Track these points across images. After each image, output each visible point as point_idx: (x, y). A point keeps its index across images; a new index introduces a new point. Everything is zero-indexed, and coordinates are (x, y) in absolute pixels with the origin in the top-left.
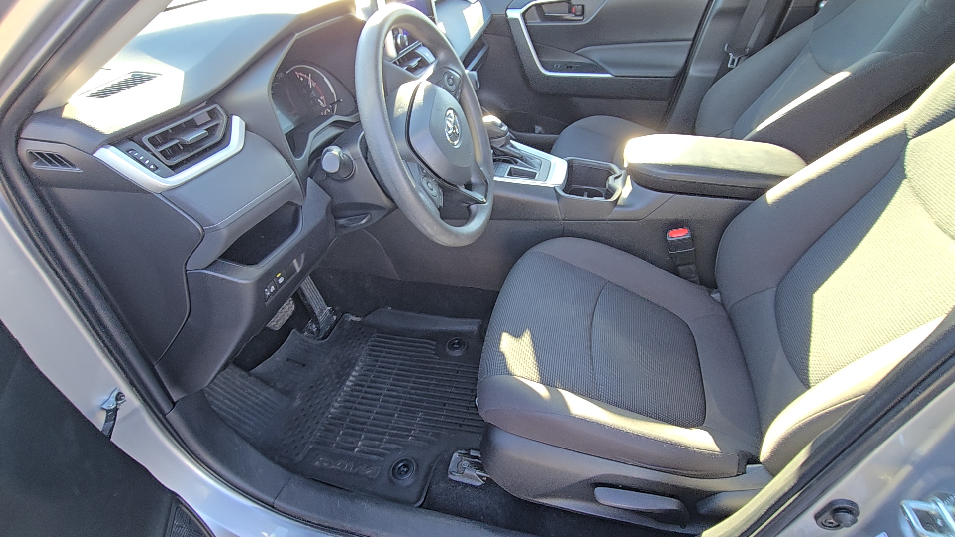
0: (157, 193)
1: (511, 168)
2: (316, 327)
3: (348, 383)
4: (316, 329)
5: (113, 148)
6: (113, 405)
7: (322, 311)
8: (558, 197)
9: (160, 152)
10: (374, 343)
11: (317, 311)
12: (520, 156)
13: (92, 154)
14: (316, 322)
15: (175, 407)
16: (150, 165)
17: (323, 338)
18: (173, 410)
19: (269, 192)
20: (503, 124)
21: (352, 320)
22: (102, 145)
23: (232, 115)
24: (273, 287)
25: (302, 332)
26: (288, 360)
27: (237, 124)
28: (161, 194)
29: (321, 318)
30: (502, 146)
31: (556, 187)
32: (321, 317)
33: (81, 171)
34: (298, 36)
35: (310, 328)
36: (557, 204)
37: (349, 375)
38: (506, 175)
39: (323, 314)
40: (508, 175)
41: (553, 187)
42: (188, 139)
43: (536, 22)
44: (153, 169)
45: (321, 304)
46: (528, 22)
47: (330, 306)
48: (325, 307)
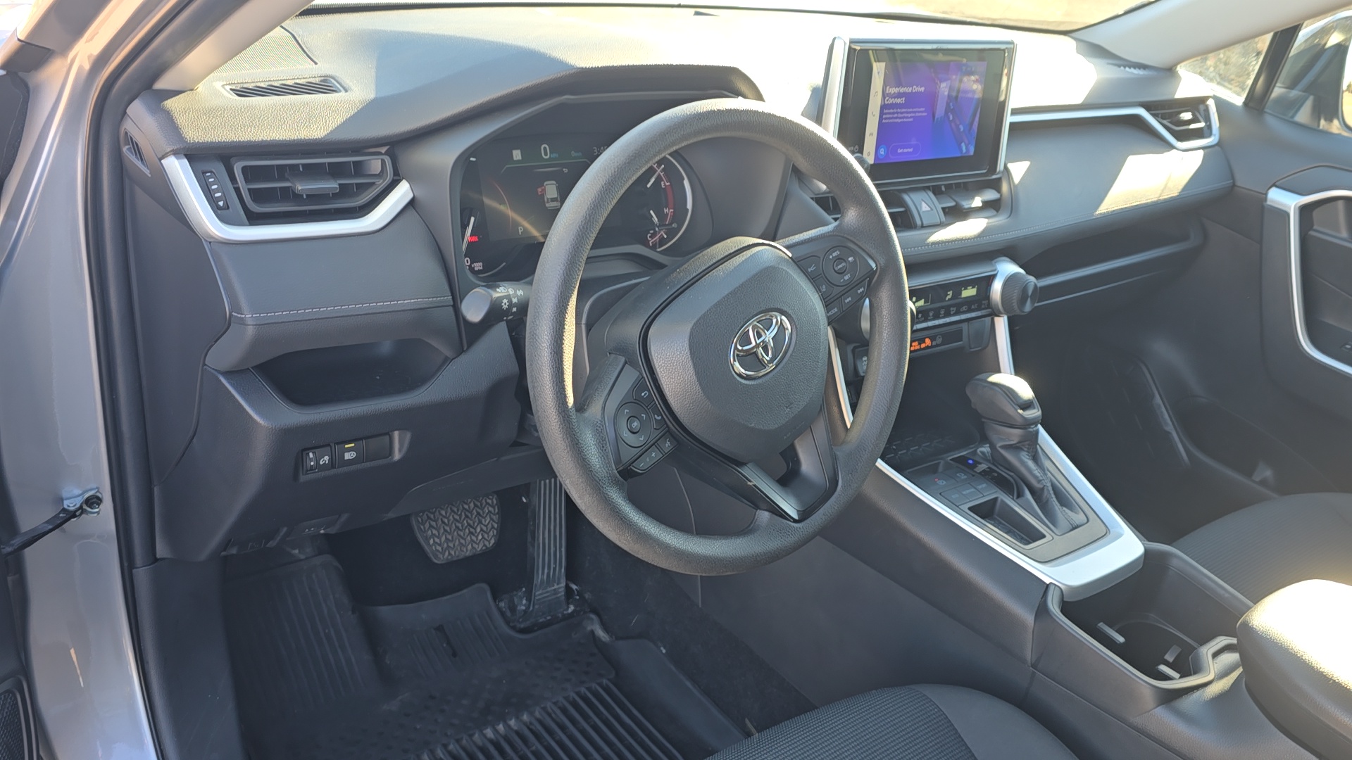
0: (205, 240)
1: (996, 499)
2: (525, 605)
3: (489, 732)
4: (523, 608)
5: (186, 161)
6: (74, 506)
7: (549, 582)
8: (1042, 611)
9: (249, 190)
10: (589, 695)
11: (540, 577)
12: (1038, 486)
13: (160, 159)
14: (529, 595)
15: (154, 565)
16: (220, 201)
17: (522, 631)
18: (151, 566)
19: (365, 307)
20: (1036, 402)
21: (592, 632)
22: (176, 153)
23: (403, 178)
24: (326, 458)
25: (496, 597)
26: (440, 629)
27: (401, 194)
28: (210, 243)
29: (538, 593)
30: (1008, 447)
31: (1052, 588)
32: (540, 592)
33: (150, 176)
34: (566, 99)
35: (516, 600)
36: (1033, 625)
37: (503, 718)
38: (965, 507)
39: (549, 589)
40: (970, 509)
41: (1048, 583)
42: (301, 187)
43: (1338, 235)
44: (219, 208)
45: (555, 569)
46: (1315, 227)
47: (577, 585)
48: (559, 579)
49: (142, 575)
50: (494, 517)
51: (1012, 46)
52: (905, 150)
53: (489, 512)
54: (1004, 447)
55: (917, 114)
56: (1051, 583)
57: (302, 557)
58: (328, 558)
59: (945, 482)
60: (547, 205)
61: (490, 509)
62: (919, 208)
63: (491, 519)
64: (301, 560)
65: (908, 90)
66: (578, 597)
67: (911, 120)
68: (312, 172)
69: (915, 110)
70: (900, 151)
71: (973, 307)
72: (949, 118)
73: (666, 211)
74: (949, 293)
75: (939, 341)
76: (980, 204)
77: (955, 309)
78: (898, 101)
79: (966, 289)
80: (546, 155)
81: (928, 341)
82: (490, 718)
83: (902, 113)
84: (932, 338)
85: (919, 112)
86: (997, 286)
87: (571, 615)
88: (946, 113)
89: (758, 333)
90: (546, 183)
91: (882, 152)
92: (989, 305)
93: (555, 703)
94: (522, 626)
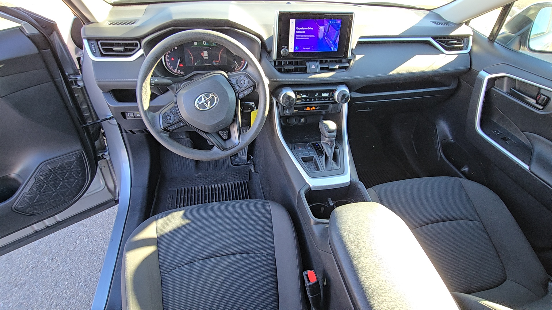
0: (89, 60)
1: (313, 157)
4: (236, 160)
5: (87, 41)
6: (108, 117)
7: (242, 155)
8: (300, 190)
9: (102, 48)
10: (239, 183)
11: (240, 153)
21: (251, 169)
22: (84, 38)
23: (142, 48)
24: (132, 115)
27: (140, 52)
31: (306, 185)
32: (240, 157)
37: (218, 183)
39: (242, 157)
40: (302, 158)
41: (307, 183)
42: (115, 49)
43: (502, 90)
44: (94, 52)
45: (244, 152)
46: (495, 87)
47: (253, 157)
48: (245, 155)
49: (124, 134)
50: (226, 137)
51: (352, 15)
52: (307, 48)
53: (225, 135)
54: (323, 143)
55: (311, 37)
56: (308, 184)
57: (183, 138)
58: (189, 139)
59: (301, 149)
60: (204, 58)
61: (226, 134)
62: (310, 67)
63: (225, 137)
64: (182, 138)
65: (307, 29)
66: (251, 160)
67: (308, 38)
68: (118, 45)
69: (309, 35)
70: (304, 48)
71: (326, 99)
72: (325, 38)
73: (242, 62)
74: (316, 94)
75: (318, 108)
76: (338, 68)
77: (318, 99)
78: (302, 32)
79: (324, 93)
80: (205, 43)
81: (314, 108)
82: (215, 183)
83: (304, 36)
84: (315, 107)
85: (311, 36)
86: (336, 94)
87: (248, 164)
88: (324, 37)
89: (204, 98)
90: (204, 52)
91: (297, 48)
92: (334, 99)
93: (231, 183)
94: (235, 164)
